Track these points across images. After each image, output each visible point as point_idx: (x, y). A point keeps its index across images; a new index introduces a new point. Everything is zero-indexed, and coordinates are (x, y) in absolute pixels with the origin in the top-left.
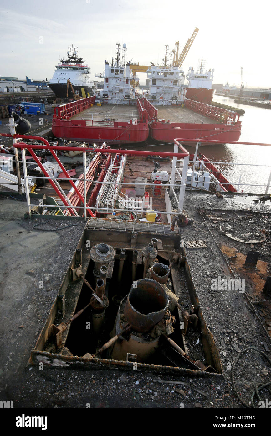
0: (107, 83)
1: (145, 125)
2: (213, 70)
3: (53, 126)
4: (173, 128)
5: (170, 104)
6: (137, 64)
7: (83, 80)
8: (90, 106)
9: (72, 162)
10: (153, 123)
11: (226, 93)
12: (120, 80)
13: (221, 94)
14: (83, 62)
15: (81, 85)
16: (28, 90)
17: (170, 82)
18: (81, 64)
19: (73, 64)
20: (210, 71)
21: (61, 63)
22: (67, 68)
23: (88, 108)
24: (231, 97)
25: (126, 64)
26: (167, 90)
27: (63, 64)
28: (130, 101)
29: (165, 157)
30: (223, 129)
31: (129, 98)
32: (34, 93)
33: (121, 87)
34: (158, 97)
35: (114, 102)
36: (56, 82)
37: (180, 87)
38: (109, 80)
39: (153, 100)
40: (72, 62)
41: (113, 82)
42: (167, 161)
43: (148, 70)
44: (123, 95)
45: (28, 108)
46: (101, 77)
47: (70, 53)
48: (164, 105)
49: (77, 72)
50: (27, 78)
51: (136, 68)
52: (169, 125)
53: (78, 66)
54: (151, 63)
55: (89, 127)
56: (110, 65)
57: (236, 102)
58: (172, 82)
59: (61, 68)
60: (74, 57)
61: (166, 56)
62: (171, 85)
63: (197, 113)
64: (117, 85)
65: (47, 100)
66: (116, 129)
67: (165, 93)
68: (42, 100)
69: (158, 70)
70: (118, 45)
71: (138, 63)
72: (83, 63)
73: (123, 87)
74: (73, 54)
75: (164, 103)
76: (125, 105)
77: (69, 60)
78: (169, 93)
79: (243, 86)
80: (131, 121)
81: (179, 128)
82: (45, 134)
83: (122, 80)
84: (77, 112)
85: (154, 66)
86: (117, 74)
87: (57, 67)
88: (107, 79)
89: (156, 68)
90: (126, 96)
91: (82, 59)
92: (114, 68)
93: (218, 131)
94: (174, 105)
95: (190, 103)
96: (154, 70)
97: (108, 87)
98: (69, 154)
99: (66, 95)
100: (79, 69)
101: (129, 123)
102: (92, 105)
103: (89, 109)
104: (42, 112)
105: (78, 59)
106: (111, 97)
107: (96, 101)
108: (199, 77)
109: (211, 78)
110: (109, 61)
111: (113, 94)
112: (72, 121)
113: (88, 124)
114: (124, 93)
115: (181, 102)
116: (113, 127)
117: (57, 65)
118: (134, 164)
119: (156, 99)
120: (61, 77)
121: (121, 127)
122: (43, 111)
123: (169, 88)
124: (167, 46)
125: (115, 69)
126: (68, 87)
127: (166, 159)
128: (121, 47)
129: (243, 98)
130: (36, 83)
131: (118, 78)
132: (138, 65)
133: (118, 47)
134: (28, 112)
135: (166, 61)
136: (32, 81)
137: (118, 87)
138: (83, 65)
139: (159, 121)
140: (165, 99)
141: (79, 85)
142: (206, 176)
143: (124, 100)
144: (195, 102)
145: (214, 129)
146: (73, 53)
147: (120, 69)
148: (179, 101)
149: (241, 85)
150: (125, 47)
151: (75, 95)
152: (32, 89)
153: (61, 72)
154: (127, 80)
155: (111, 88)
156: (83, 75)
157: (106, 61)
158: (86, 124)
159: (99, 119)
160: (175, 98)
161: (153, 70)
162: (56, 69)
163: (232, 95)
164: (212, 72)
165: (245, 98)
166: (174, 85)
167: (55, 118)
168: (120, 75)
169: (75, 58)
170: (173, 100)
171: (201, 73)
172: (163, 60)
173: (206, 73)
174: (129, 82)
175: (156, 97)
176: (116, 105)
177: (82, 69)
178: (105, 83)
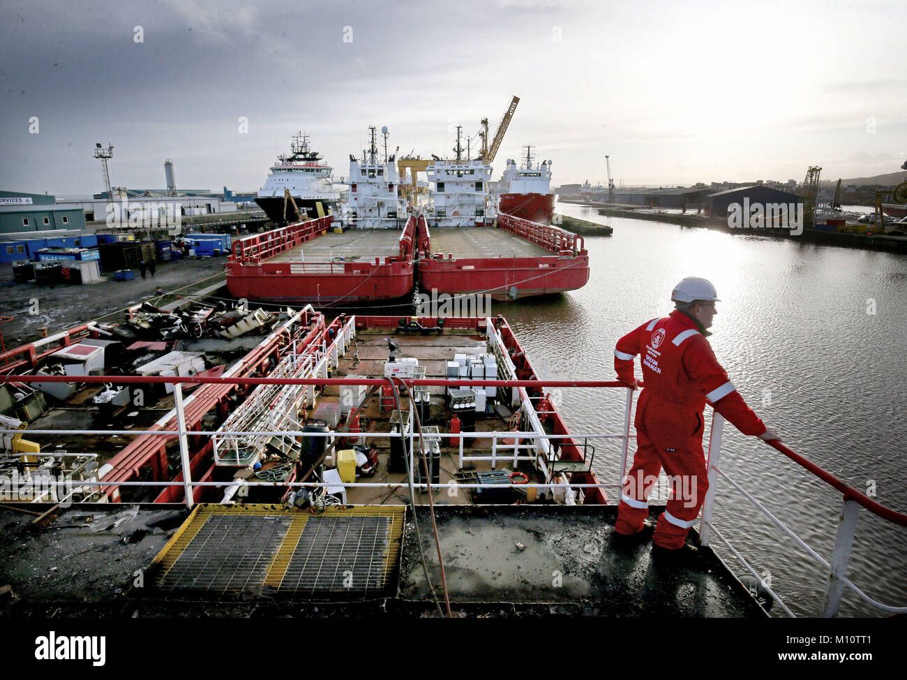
0: (355, 193)
1: (404, 267)
2: (550, 163)
3: (228, 278)
4: (460, 268)
5: (472, 224)
6: (416, 158)
7: (320, 189)
8: (319, 234)
9: (227, 349)
10: (422, 261)
11: (585, 199)
12: (379, 187)
13: (577, 201)
14: (319, 159)
15: (316, 198)
16: (222, 211)
17: (469, 185)
18: (315, 162)
19: (302, 163)
20: (544, 163)
21: (281, 162)
22: (290, 170)
23: (315, 238)
24: (594, 206)
25: (388, 159)
26: (465, 199)
27: (283, 164)
28: (397, 221)
29: (433, 326)
30: (554, 265)
31: (395, 217)
32: (231, 216)
33: (381, 199)
34: (449, 213)
35: (368, 225)
36: (269, 194)
37: (487, 194)
38: (358, 188)
39: (439, 218)
40: (299, 160)
41: (364, 191)
42: (436, 333)
43: (428, 168)
44: (384, 212)
45: (197, 243)
46: (343, 183)
47: (296, 145)
48: (461, 226)
49: (309, 176)
50: (225, 189)
51: (416, 164)
52: (451, 263)
53: (310, 166)
54: (433, 156)
55: (298, 274)
56: (359, 163)
57: (602, 213)
58: (472, 186)
59: (280, 170)
60: (303, 151)
61: (458, 143)
62: (472, 190)
63: (517, 237)
64: (373, 196)
65: (244, 226)
66: (350, 275)
67: (462, 205)
68: (235, 228)
69: (447, 167)
70: (372, 129)
71: (418, 157)
72: (319, 161)
73: (383, 198)
74: (302, 147)
75: (461, 223)
76: (390, 229)
77: (294, 156)
78: (469, 205)
79: (613, 186)
80: (377, 260)
81: (472, 267)
82: (209, 293)
83: (382, 187)
84: (287, 247)
85: (438, 160)
86: (373, 176)
87: (273, 169)
88: (354, 186)
89: (443, 163)
90: (389, 214)
91: (318, 153)
92: (365, 166)
93: (544, 271)
94: (479, 225)
95: (506, 220)
96: (439, 167)
97: (356, 199)
98: (228, 332)
99: (283, 216)
100: (313, 170)
101: (373, 263)
102: (324, 232)
103: (316, 240)
104: (225, 250)
105: (311, 155)
106: (362, 215)
107: (333, 225)
108: (526, 174)
109: (547, 176)
110: (359, 156)
111: (365, 211)
112: (263, 265)
113: (295, 270)
114: (386, 208)
115: (493, 220)
116: (344, 272)
117: (273, 166)
118: (368, 343)
119: (445, 216)
120: (279, 186)
121: (359, 271)
122: (227, 249)
123: (469, 195)
124: (458, 128)
125: (367, 168)
126: (286, 202)
127: (434, 330)
128: (379, 132)
129: (613, 206)
130: (239, 197)
131: (374, 183)
132: (418, 160)
133: (373, 132)
134: (197, 252)
135: (459, 153)
136: (234, 194)
137: (375, 198)
138: (319, 165)
139: (435, 258)
140: (461, 215)
141: (312, 198)
142: (487, 366)
143: (387, 221)
144: (513, 219)
145: (538, 267)
146: (301, 144)
147: (376, 168)
148: (488, 216)
149: (610, 185)
150: (385, 131)
151: (300, 216)
152: (229, 208)
153: (278, 177)
154: (391, 186)
155: (361, 201)
156: (320, 180)
157: (351, 155)
158: (291, 269)
159: (324, 258)
160: (481, 213)
161: (436, 167)
162: (271, 172)
163: (596, 201)
164: (548, 165)
165: (618, 205)
166: (477, 190)
167: (232, 262)
168: (378, 178)
169: (305, 154)
170: (477, 215)
171: (528, 168)
172: (454, 149)
173: (538, 168)
174: (396, 189)
175: (445, 212)
176: (371, 229)
177: (317, 171)
178: (350, 192)
